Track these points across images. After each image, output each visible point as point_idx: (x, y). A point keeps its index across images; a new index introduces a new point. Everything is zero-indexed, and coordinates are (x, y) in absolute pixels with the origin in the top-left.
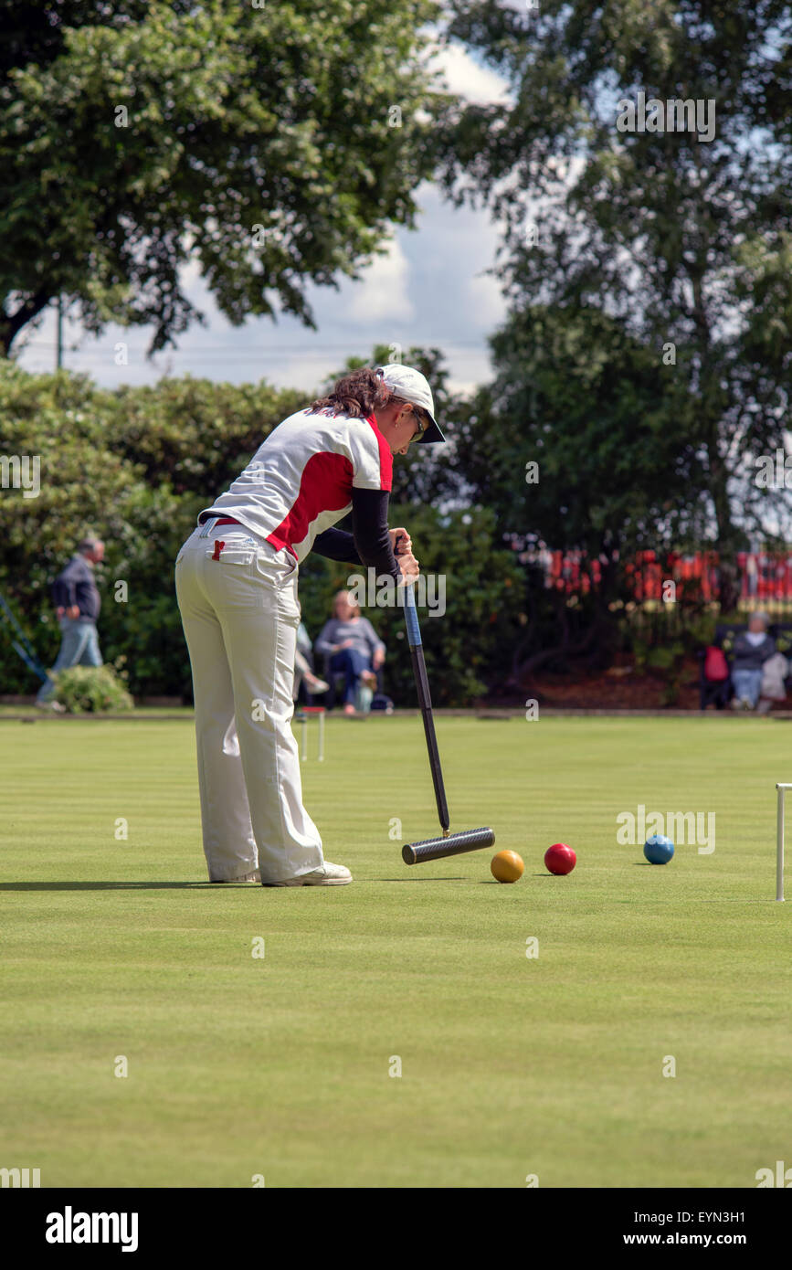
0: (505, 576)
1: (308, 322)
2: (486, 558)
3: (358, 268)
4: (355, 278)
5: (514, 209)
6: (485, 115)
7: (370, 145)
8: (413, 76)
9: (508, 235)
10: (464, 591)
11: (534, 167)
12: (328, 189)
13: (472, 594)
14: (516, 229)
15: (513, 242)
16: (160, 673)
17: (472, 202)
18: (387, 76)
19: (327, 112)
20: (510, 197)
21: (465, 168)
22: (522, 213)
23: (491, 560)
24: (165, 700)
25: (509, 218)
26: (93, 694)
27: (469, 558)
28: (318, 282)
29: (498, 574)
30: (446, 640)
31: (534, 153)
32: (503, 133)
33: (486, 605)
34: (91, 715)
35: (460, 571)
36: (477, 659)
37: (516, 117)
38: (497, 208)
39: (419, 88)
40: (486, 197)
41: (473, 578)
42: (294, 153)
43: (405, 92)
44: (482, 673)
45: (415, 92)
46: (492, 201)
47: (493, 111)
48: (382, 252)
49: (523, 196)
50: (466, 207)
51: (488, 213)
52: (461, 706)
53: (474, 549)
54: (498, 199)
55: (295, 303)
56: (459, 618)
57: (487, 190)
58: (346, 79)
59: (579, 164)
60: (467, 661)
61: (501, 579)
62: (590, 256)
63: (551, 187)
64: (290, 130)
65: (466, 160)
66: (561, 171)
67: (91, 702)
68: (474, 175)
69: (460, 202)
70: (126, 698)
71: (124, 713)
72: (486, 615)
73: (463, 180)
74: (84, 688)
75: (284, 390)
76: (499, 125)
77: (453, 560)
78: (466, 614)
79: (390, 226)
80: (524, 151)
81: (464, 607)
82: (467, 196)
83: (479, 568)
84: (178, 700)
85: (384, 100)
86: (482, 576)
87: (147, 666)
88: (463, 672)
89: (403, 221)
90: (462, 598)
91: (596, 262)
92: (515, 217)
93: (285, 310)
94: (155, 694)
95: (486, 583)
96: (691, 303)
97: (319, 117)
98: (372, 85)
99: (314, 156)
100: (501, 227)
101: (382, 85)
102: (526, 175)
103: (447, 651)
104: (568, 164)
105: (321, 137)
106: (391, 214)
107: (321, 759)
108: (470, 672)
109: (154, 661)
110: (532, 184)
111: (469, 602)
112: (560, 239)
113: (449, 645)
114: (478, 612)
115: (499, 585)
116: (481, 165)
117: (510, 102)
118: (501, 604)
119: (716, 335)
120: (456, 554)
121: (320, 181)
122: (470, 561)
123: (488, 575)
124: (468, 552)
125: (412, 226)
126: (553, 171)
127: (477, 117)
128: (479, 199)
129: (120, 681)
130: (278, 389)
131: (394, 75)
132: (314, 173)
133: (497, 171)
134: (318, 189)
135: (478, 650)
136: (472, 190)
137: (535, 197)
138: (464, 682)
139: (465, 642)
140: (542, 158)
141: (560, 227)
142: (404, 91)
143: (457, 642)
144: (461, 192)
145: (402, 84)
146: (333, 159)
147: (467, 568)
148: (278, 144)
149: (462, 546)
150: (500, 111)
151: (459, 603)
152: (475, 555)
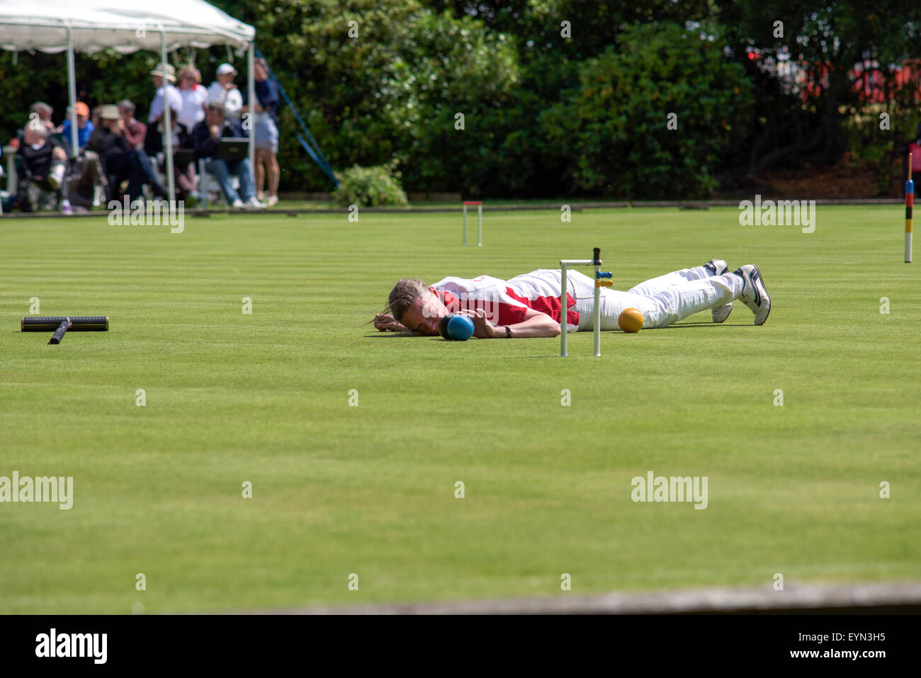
0: (733, 85)
2: (717, 69)
10: (697, 98)
13: (704, 101)
16: (442, 173)
23: (722, 71)
24: (447, 196)
26: (371, 191)
27: (702, 69)
29: (727, 83)
30: (682, 141)
33: (716, 110)
34: (369, 209)
35: (694, 81)
36: (710, 158)
41: (705, 87)
44: (714, 172)
52: (697, 198)
53: (707, 61)
56: (692, 122)
60: (702, 161)
61: (730, 88)
67: (370, 199)
70: (400, 195)
71: (398, 207)
72: (716, 119)
74: (364, 186)
77: (688, 71)
78: (698, 119)
81: (697, 112)
83: (711, 77)
84: (458, 196)
86: (713, 85)
87: (431, 167)
88: (698, 170)
90: (695, 105)
94: (440, 190)
95: (715, 92)
103: (683, 150)
107: (480, 245)
108: (704, 169)
109: (437, 162)
111: (702, 108)
114: (708, 117)
115: (727, 93)
118: (730, 109)
120: (691, 66)
122: (704, 72)
123: (718, 84)
124: (701, 64)
129: (395, 180)
135: (711, 150)
138: (699, 178)
139: (698, 143)
143: (691, 143)
147: (700, 78)
149: (696, 59)
151: (692, 109)
152: (708, 67)
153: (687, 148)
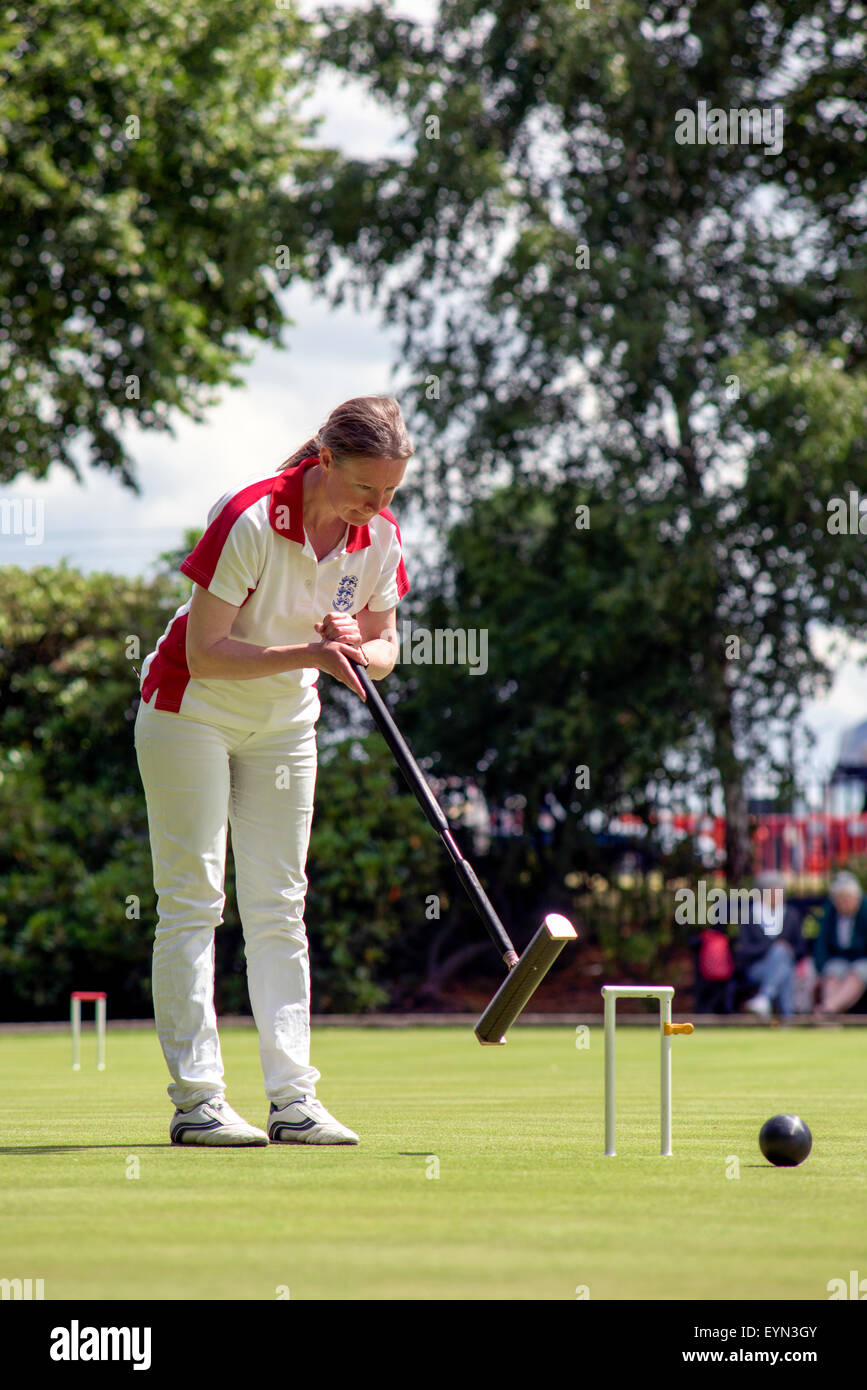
0: (410, 832)
1: (129, 482)
2: (381, 805)
3: (201, 406)
4: (198, 420)
5: (416, 308)
6: (372, 173)
7: (215, 225)
8: (278, 126)
9: (407, 346)
10: (350, 855)
11: (442, 247)
12: (157, 290)
13: (361, 859)
14: (419, 337)
15: (415, 355)
17: (356, 300)
18: (241, 125)
19: (157, 177)
20: (410, 292)
21: (344, 253)
22: (427, 316)
23: (390, 810)
25: (409, 321)
27: (357, 806)
28: (146, 426)
29: (400, 830)
30: (326, 925)
31: (443, 228)
32: (399, 199)
33: (382, 873)
35: (345, 826)
36: (373, 954)
37: (415, 174)
38: (391, 307)
39: (286, 143)
40: (375, 292)
41: (362, 835)
42: (105, 238)
43: (264, 148)
44: (381, 975)
45: (280, 148)
46: (384, 297)
47: (381, 168)
48: (236, 383)
49: (427, 290)
50: (347, 308)
51: (378, 315)
53: (365, 793)
54: (393, 294)
55: (109, 452)
56: (344, 894)
57: (376, 282)
58: (180, 130)
59: (506, 239)
60: (359, 958)
61: (405, 838)
62: (526, 374)
63: (466, 277)
64: (101, 204)
65: (345, 238)
66: (481, 252)
68: (358, 261)
69: (338, 300)
72: (383, 889)
73: (341, 267)
75: (94, 574)
76: (391, 188)
78: (354, 888)
79: (246, 342)
80: (429, 226)
81: (351, 878)
82: (349, 291)
83: (371, 820)
85: (235, 157)
86: (376, 833)
88: (352, 972)
89: (265, 335)
90: (348, 866)
91: (535, 383)
92: (417, 320)
93: (96, 463)
95: (380, 843)
96: (673, 437)
97: (142, 184)
98: (218, 139)
99: (134, 242)
100: (398, 333)
101: (230, 137)
102: (430, 260)
103: (328, 941)
104: (490, 242)
105: (146, 215)
106: (250, 326)
108: (362, 973)
110: (439, 271)
111: (358, 871)
112: (484, 353)
113: (331, 932)
114: (371, 885)
115: (399, 845)
116: (366, 245)
117: (405, 153)
118: (405, 873)
119: (710, 484)
120: (337, 802)
121: (146, 278)
122: (360, 812)
123: (384, 832)
124: (356, 799)
125: (279, 344)
126: (470, 255)
127: (356, 176)
128: (365, 294)
130: (87, 572)
131: (251, 124)
132: (135, 268)
133: (389, 256)
134: (142, 290)
135: (374, 940)
136: (355, 284)
137: (444, 291)
138: (353, 987)
139: (354, 929)
140: (454, 235)
141: (482, 334)
142: (266, 147)
143: (342, 928)
144: (340, 286)
145: (263, 137)
146: (162, 247)
147: (355, 821)
148: (83, 225)
150: (392, 168)
151: (343, 872)
152: (366, 803)
153: (337, 937)
